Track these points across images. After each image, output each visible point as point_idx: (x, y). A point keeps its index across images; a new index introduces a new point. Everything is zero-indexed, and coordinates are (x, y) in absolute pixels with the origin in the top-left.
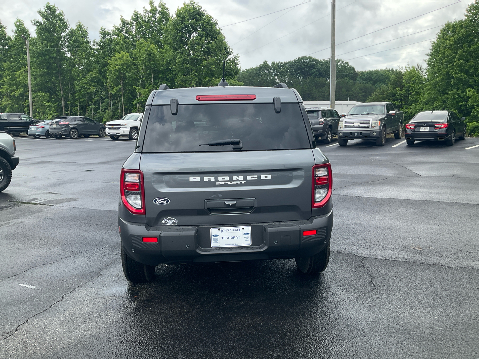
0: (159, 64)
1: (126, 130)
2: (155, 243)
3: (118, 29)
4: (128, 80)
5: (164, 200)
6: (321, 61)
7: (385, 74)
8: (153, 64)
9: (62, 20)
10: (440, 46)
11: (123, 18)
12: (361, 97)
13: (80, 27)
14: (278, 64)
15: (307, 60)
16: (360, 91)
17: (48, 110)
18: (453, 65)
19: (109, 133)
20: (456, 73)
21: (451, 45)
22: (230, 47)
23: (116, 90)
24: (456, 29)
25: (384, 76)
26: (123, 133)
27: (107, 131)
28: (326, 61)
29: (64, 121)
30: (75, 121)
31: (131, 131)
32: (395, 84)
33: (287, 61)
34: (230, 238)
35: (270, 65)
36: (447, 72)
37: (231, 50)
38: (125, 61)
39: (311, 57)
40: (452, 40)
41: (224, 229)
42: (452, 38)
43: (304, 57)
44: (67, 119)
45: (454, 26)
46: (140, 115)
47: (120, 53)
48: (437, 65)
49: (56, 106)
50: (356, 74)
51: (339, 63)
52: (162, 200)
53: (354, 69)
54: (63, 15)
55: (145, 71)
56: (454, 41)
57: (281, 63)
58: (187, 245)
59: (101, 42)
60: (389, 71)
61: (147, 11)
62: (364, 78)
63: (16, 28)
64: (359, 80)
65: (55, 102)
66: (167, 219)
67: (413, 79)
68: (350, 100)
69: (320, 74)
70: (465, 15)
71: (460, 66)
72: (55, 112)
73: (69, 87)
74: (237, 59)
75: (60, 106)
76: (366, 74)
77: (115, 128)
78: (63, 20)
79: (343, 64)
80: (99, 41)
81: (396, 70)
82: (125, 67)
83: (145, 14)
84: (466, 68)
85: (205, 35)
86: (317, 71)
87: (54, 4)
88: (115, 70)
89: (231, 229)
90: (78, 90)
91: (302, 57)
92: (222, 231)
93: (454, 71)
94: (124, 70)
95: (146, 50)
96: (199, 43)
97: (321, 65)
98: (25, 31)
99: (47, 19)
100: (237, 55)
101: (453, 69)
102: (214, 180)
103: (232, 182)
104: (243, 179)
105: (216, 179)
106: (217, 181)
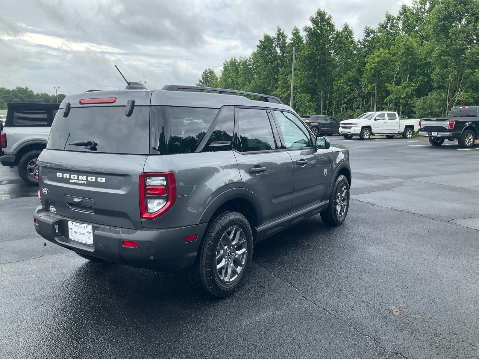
0: (417, 58)
1: (357, 130)
3: (382, 26)
4: (383, 77)
5: (46, 190)
8: (410, 59)
9: (329, 24)
11: (388, 13)
13: (346, 28)
17: (308, 109)
19: (341, 132)
23: (370, 89)
26: (354, 132)
27: (341, 130)
29: (307, 120)
30: (317, 120)
31: (362, 131)
34: (79, 233)
38: (382, 59)
44: (310, 118)
46: (376, 114)
47: (379, 50)
49: (315, 105)
54: (331, 19)
55: (401, 67)
59: (365, 40)
61: (416, 2)
63: (292, 36)
65: (315, 102)
66: (51, 207)
72: (313, 111)
73: (329, 87)
75: (319, 105)
77: (347, 127)
78: (331, 24)
80: (362, 40)
82: (381, 65)
83: (414, 6)
85: (473, 20)
87: (324, 10)
88: (371, 68)
89: (79, 225)
90: (335, 90)
92: (74, 225)
94: (380, 67)
95: (404, 45)
96: (465, 30)
98: (299, 38)
99: (317, 25)
102: (69, 178)
103: (79, 181)
104: (85, 180)
105: (70, 176)
106: (70, 178)
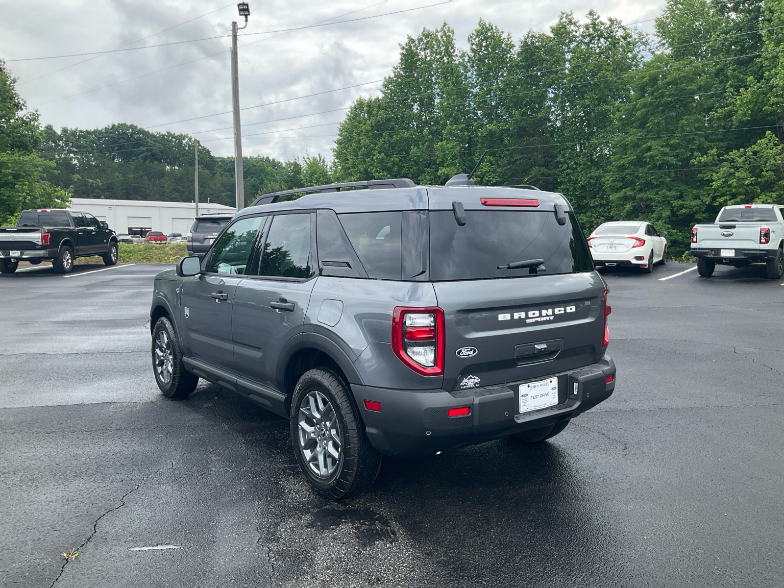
2: (466, 415)
5: (470, 351)
6: (152, 133)
7: (258, 164)
10: (353, 132)
12: (225, 199)
14: (74, 133)
15: (129, 130)
16: (223, 189)
18: (372, 159)
20: (377, 171)
21: (367, 131)
22: (19, 97)
24: (373, 110)
25: (257, 168)
28: (162, 135)
32: (289, 181)
33: (92, 128)
34: (539, 396)
35: (59, 132)
36: (365, 169)
37: (22, 102)
39: (134, 126)
40: (369, 124)
41: (533, 385)
42: (368, 122)
43: (122, 124)
45: (369, 106)
48: (351, 159)
50: (213, 160)
51: (184, 140)
52: (467, 351)
53: (209, 152)
56: (371, 126)
57: (81, 131)
58: (506, 413)
60: (262, 160)
62: (227, 167)
64: (219, 170)
66: (468, 378)
67: (316, 176)
68: (211, 202)
69: (153, 155)
70: (382, 91)
71: (381, 161)
74: (35, 119)
76: (230, 162)
79: (190, 143)
81: (274, 160)
84: (389, 165)
86: (147, 151)
89: (541, 384)
91: (119, 124)
92: (531, 388)
93: (374, 168)
97: (155, 141)
100: (36, 111)
101: (372, 165)
102: (524, 317)
103: (542, 318)
104: (551, 314)
105: (527, 315)
106: (527, 317)
